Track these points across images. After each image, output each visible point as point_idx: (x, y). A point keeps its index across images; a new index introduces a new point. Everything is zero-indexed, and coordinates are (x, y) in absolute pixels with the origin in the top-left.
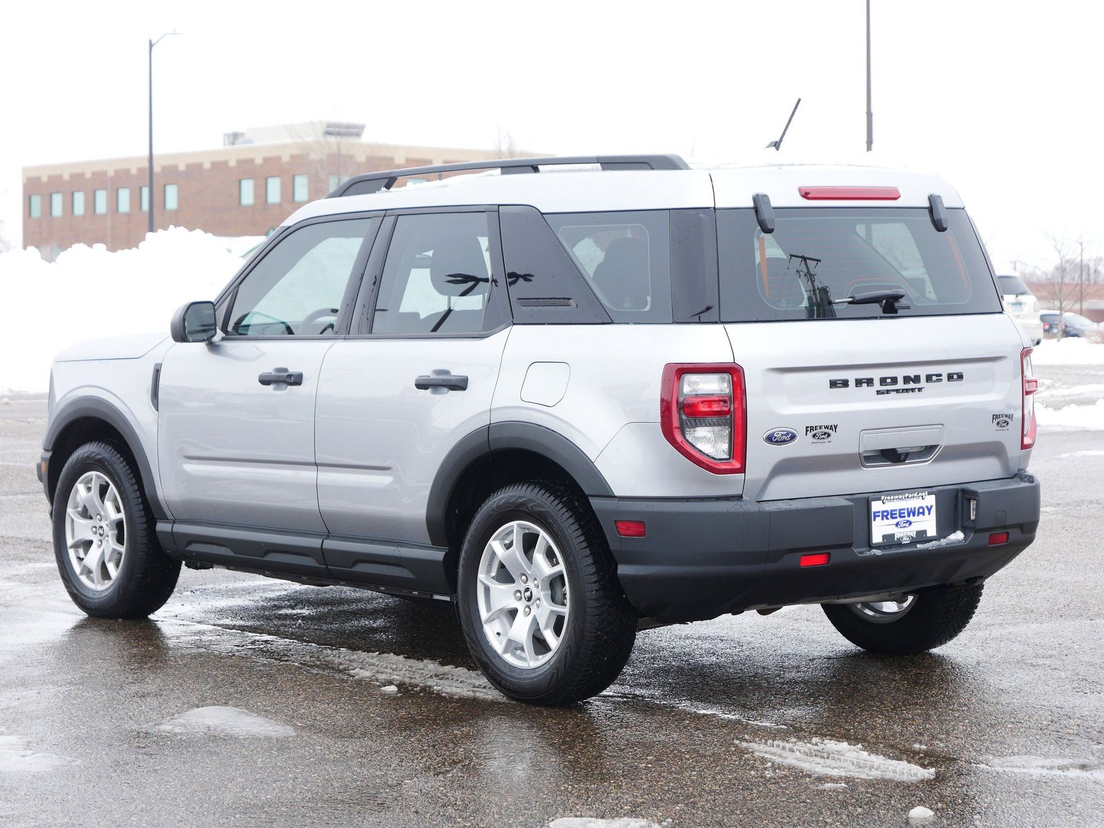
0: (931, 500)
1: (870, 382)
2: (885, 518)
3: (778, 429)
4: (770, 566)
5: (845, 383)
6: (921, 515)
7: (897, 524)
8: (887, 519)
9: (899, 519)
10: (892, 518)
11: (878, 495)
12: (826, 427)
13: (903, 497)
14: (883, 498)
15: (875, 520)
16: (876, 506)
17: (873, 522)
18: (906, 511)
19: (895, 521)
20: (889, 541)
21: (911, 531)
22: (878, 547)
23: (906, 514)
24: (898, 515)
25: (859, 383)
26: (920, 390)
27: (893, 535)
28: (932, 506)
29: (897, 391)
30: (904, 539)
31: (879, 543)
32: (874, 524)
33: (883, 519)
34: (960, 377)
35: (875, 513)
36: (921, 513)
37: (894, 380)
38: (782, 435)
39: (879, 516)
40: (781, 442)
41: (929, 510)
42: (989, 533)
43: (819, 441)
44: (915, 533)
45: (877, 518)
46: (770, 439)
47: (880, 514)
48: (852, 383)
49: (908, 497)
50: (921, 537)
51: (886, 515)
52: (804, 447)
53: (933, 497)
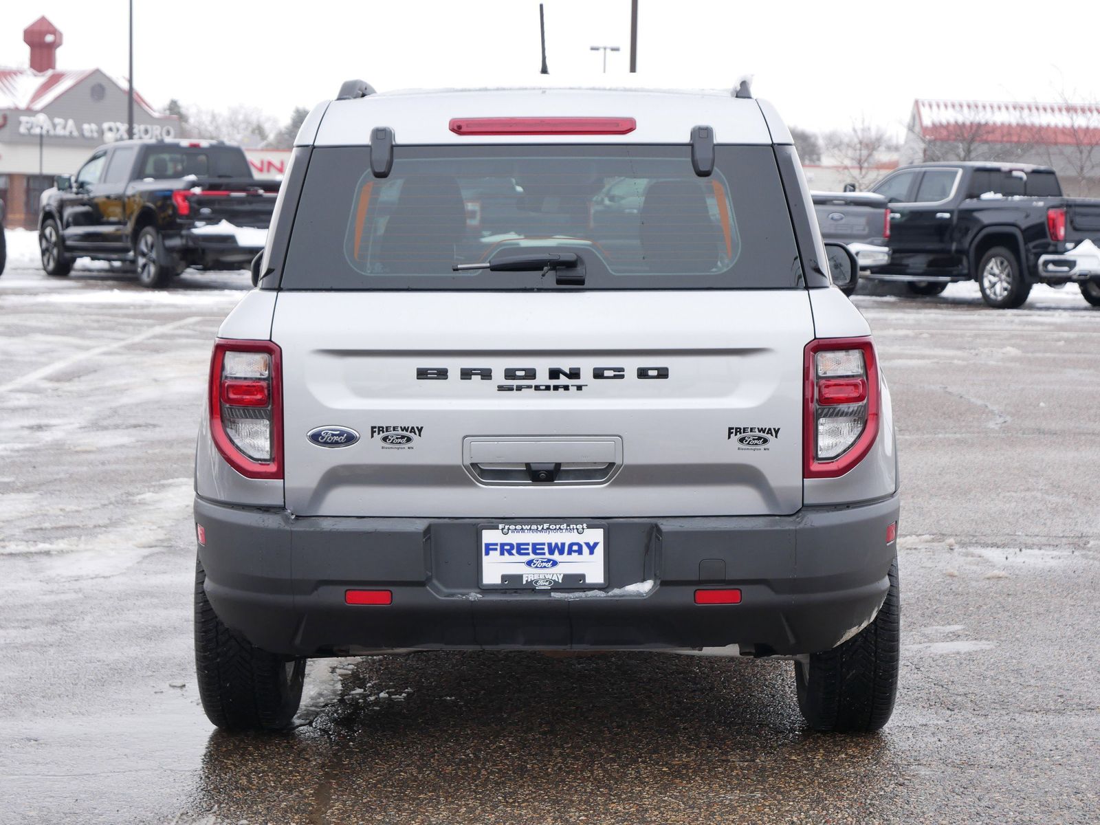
0: (597, 535)
1: (486, 374)
2: (506, 553)
3: (327, 427)
4: (301, 599)
5: (442, 374)
6: (575, 555)
7: (529, 563)
8: (511, 554)
9: (532, 556)
10: (519, 553)
11: (493, 523)
12: (404, 429)
13: (540, 528)
14: (501, 526)
15: (487, 554)
16: (488, 536)
17: (485, 558)
18: (546, 547)
19: (526, 558)
20: (512, 583)
21: (557, 573)
22: (492, 589)
23: (546, 550)
24: (530, 551)
25: (466, 374)
26: (579, 388)
27: (521, 577)
28: (596, 544)
29: (537, 388)
30: (541, 582)
31: (494, 585)
32: (486, 560)
33: (502, 554)
34: (663, 374)
35: (487, 545)
36: (575, 551)
37: (531, 374)
38: (333, 435)
39: (496, 549)
40: (332, 443)
41: (592, 549)
42: (695, 588)
43: (392, 446)
44: (561, 578)
45: (491, 552)
46: (315, 438)
47: (498, 547)
48: (454, 374)
49: (548, 529)
50: (574, 582)
51: (506, 549)
52: (369, 452)
53: (601, 531)
